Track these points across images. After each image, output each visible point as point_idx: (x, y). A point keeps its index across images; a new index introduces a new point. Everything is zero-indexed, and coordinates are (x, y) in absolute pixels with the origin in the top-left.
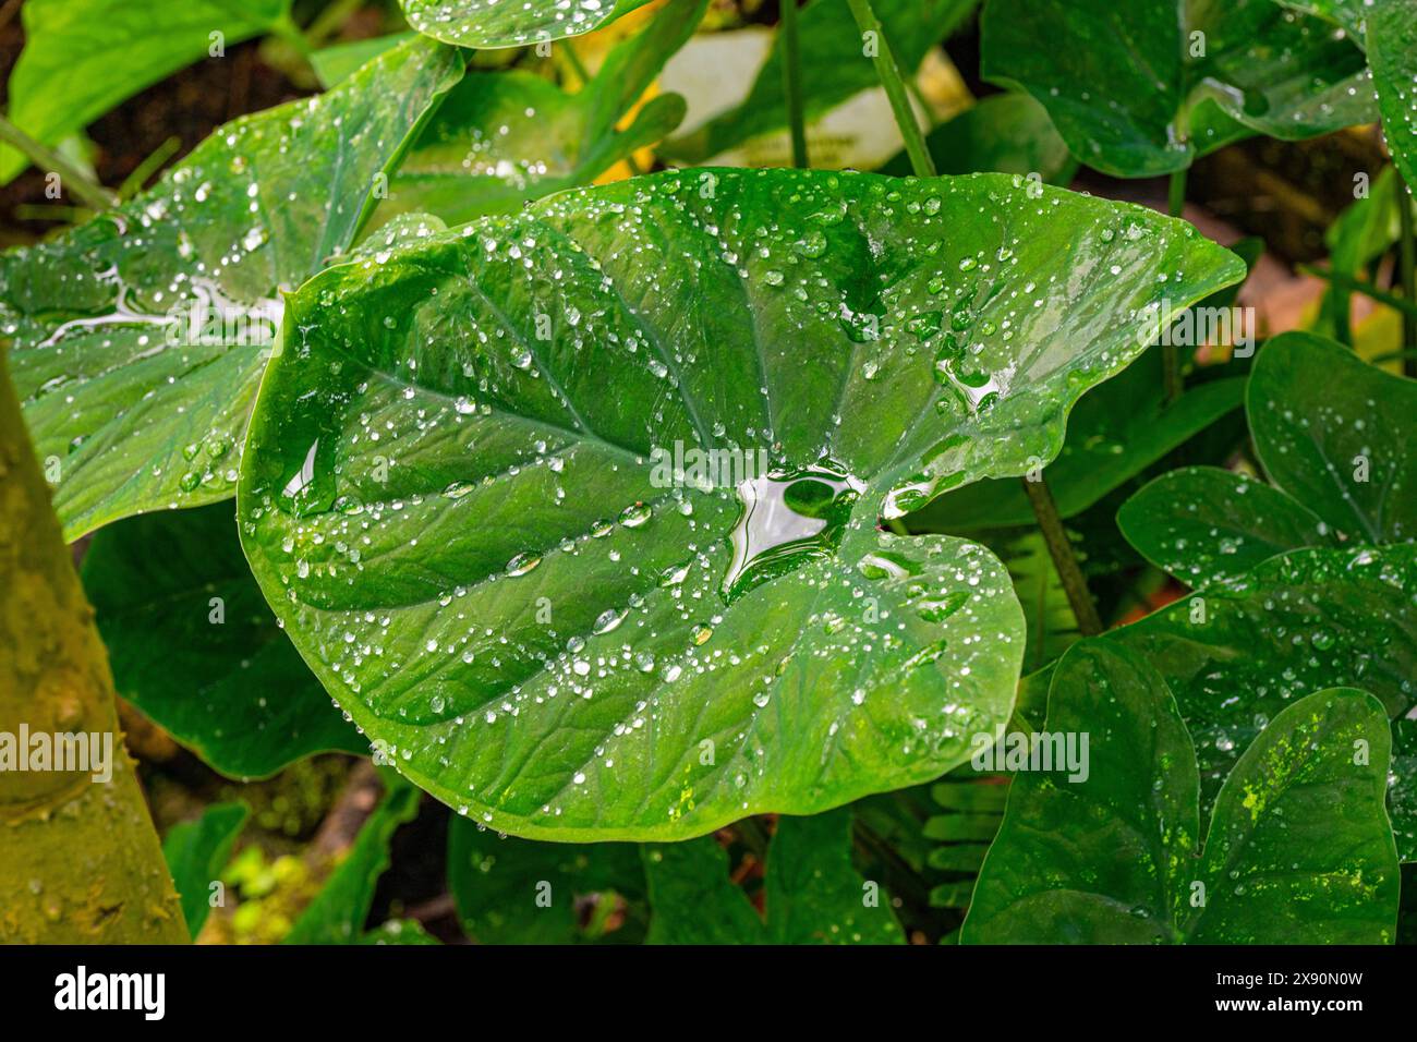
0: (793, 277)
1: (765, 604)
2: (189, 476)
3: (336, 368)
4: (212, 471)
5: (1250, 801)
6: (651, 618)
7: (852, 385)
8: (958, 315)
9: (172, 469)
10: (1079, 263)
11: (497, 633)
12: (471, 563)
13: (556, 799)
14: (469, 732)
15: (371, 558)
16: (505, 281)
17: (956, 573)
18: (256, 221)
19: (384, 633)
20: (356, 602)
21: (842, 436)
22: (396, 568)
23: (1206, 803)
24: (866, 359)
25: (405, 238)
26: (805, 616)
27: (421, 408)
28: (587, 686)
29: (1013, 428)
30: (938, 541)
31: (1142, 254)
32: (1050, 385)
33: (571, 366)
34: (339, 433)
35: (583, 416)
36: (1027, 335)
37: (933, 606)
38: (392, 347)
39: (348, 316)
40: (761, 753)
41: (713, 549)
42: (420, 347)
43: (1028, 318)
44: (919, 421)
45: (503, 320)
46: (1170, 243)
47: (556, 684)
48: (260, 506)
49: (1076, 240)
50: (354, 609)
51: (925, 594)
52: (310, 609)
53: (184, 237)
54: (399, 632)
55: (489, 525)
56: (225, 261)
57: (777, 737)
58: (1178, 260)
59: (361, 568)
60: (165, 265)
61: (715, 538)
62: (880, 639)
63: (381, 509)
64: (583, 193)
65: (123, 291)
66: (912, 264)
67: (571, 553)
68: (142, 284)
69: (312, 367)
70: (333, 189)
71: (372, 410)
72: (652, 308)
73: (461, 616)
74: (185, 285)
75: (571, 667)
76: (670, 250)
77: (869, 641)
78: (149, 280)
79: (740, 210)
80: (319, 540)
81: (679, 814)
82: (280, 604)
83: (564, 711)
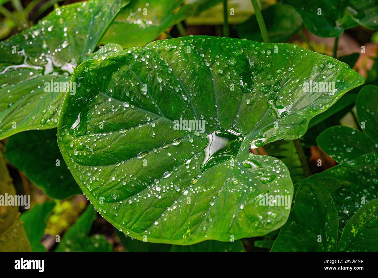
0: (226, 71)
1: (214, 173)
2: (43, 120)
3: (88, 90)
4: (50, 119)
5: (353, 231)
6: (180, 174)
7: (243, 106)
8: (275, 87)
9: (38, 117)
10: (313, 74)
11: (133, 176)
12: (126, 154)
13: (149, 229)
14: (124, 206)
15: (96, 150)
16: (140, 68)
17: (272, 169)
18: (66, 39)
19: (99, 173)
20: (91, 163)
21: (239, 121)
22: (104, 154)
23: (340, 230)
24: (247, 98)
25: (110, 51)
26: (226, 178)
27: (113, 105)
28: (159, 195)
29: (291, 124)
30: (267, 158)
31: (332, 73)
32: (303, 112)
33: (158, 95)
34: (88, 110)
35: (161, 110)
36: (296, 95)
37: (265, 179)
38: (105, 85)
39: (92, 75)
40: (211, 220)
41: (199, 154)
42: (113, 86)
43: (297, 90)
44: (262, 119)
45: (138, 80)
46: (341, 70)
47: (150, 193)
48: (64, 132)
49: (312, 67)
50: (91, 166)
51: (263, 175)
52: (77, 164)
53: (44, 42)
54: (104, 174)
55: (132, 142)
56: (56, 51)
57: (216, 216)
58: (343, 76)
59: (93, 153)
60: (39, 50)
61: (199, 150)
62: (249, 188)
63: (100, 135)
64: (164, 41)
65: (26, 58)
66: (262, 70)
67: (156, 152)
68: (31, 56)
69: (81, 90)
70: (89, 31)
71: (98, 104)
72: (184, 79)
73: (123, 170)
74: (44, 57)
75: (155, 188)
76: (189, 61)
77: (245, 189)
78: (33, 55)
79: (211, 49)
80: (81, 144)
81: (186, 237)
82: (69, 162)
83: (152, 202)
